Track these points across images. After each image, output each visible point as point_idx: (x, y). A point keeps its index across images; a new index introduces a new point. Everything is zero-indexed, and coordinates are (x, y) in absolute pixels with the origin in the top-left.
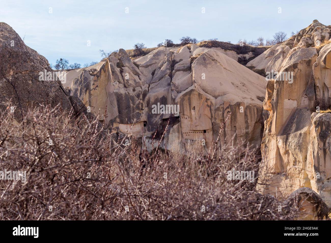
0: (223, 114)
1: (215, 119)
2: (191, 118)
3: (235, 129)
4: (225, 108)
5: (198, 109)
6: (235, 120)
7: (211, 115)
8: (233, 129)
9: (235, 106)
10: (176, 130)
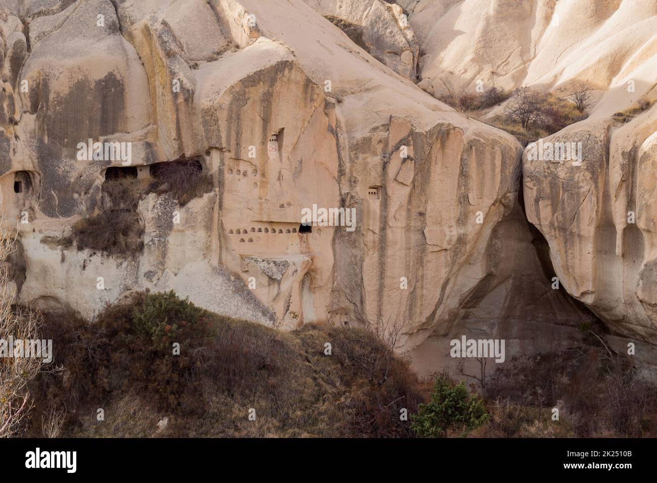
0: (385, 166)
1: (353, 182)
2: (263, 175)
3: (419, 224)
4: (392, 144)
5: (295, 139)
6: (423, 190)
7: (340, 165)
8: (413, 224)
9: (431, 137)
10: (200, 218)
